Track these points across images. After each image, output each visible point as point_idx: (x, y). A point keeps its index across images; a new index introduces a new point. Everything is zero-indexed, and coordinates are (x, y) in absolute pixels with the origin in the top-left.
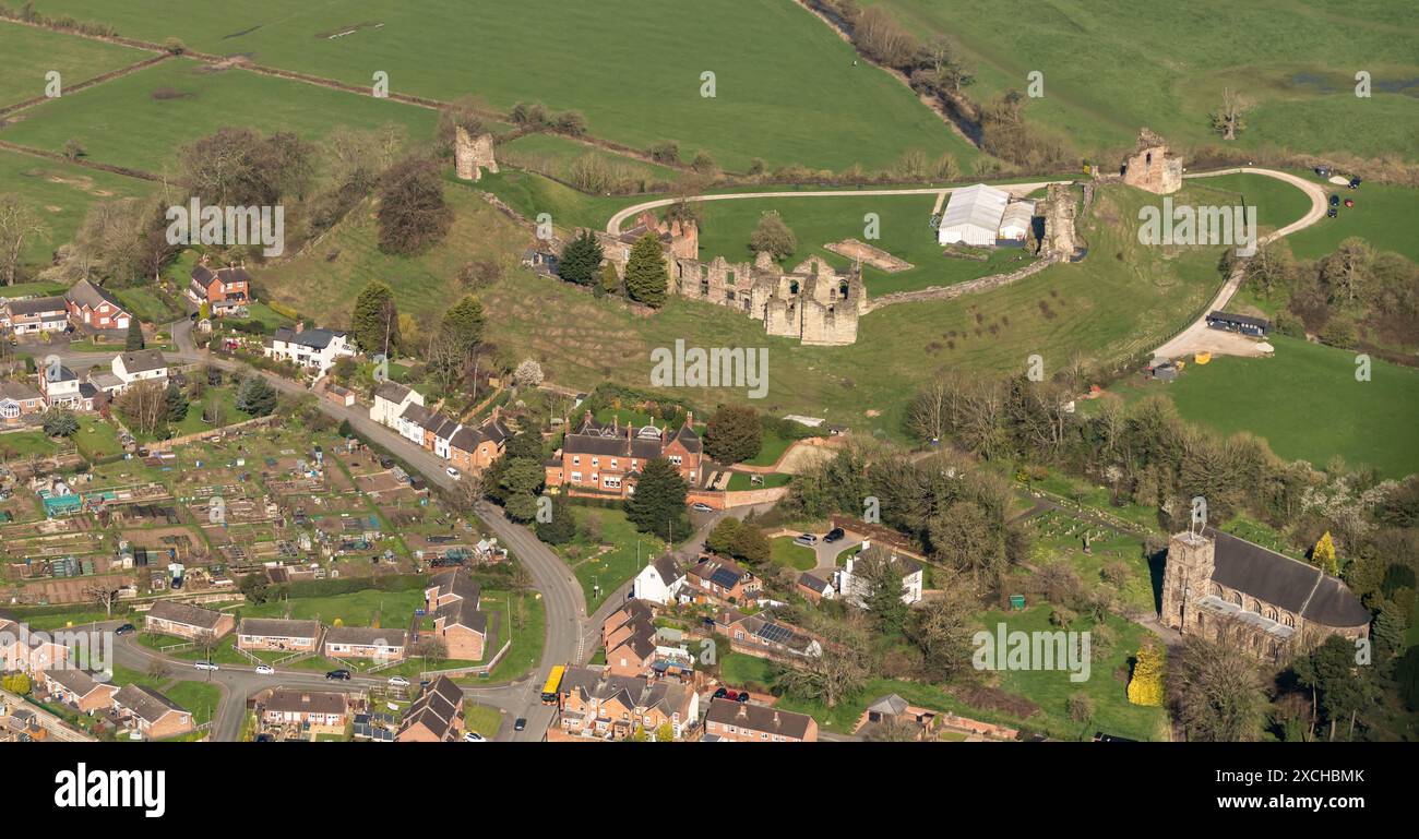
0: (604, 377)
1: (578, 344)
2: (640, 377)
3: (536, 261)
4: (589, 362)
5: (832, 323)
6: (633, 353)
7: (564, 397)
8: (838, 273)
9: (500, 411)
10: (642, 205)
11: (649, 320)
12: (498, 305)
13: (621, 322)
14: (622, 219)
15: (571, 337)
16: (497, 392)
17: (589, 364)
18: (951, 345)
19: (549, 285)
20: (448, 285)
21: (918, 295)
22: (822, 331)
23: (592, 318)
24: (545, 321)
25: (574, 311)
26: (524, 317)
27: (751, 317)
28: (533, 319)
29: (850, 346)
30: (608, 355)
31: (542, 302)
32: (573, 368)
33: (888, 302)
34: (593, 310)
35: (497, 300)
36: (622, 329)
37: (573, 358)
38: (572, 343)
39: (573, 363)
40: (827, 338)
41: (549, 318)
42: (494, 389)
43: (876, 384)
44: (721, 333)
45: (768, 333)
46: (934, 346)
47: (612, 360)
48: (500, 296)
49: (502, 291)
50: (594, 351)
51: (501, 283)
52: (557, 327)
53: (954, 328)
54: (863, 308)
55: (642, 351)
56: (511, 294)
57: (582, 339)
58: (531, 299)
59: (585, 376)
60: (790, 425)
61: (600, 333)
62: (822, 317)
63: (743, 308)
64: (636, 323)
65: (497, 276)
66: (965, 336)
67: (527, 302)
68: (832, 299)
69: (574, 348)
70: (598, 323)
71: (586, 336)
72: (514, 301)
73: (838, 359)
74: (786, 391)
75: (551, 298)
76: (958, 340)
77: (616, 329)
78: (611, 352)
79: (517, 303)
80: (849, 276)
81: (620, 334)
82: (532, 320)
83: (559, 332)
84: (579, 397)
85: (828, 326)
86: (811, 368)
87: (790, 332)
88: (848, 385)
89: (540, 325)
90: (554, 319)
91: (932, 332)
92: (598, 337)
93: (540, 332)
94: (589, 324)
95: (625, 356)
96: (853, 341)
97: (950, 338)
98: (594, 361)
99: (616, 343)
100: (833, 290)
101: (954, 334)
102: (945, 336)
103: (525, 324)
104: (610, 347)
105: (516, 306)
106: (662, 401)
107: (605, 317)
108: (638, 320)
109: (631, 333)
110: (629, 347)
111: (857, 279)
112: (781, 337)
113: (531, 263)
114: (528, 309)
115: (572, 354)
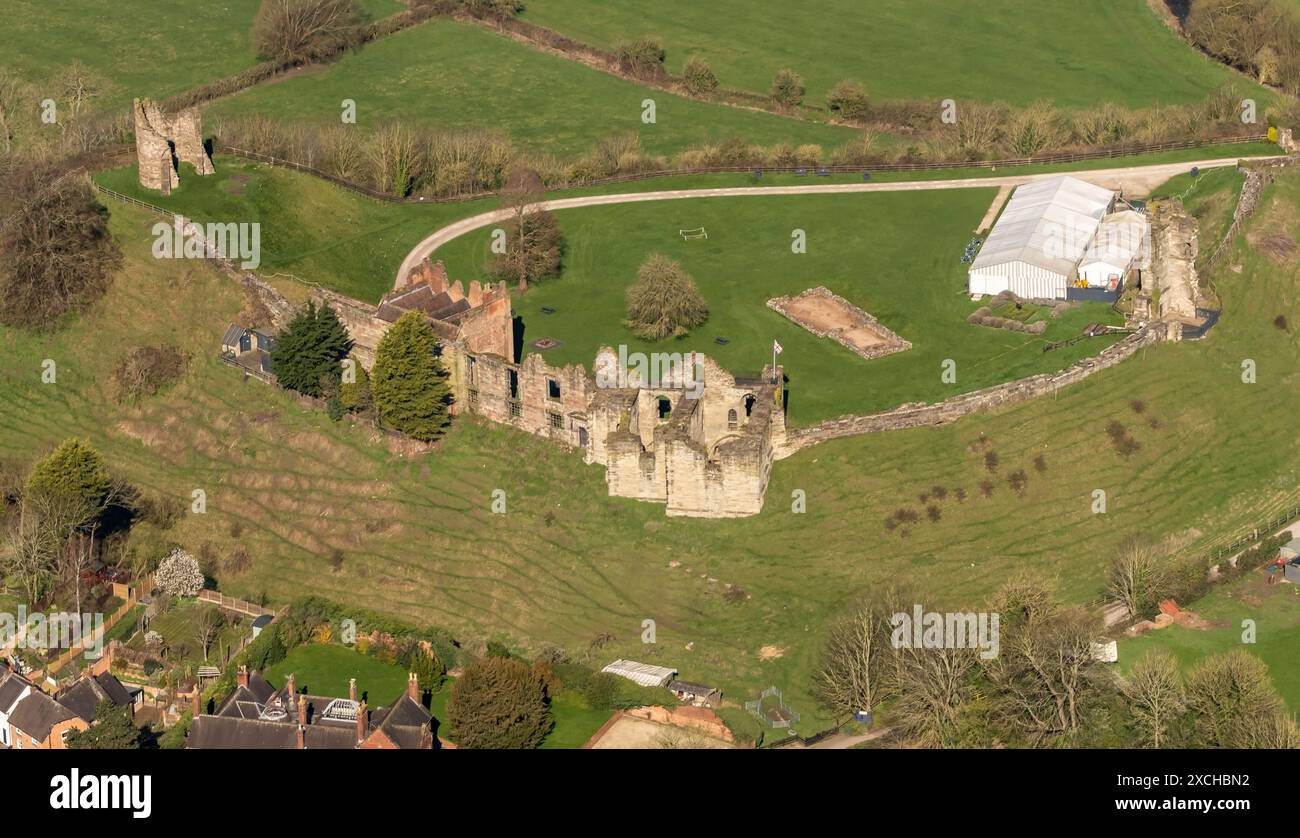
0: (331, 568)
1: (295, 506)
2: (391, 570)
3: (245, 346)
4: (309, 540)
5: (719, 480)
6: (383, 524)
7: (237, 620)
8: (739, 382)
9: (117, 651)
10: (477, 218)
11: (416, 464)
12: (173, 429)
13: (368, 467)
14: (435, 247)
15: (285, 492)
16: (122, 611)
17: (310, 543)
18: (934, 514)
19: (260, 393)
20: (98, 386)
21: (881, 420)
22: (702, 492)
23: (319, 457)
24: (246, 459)
25: (295, 443)
26: (213, 451)
27: (588, 461)
28: (227, 455)
29: (753, 518)
30: (342, 526)
31: (244, 425)
32: (282, 549)
33: (826, 435)
34: (324, 444)
35: (172, 420)
36: (370, 479)
37: (283, 531)
38: (286, 503)
39: (284, 541)
40: (710, 505)
41: (253, 455)
42: (120, 602)
43: (787, 594)
44: (530, 492)
45: (612, 493)
46: (902, 516)
47: (347, 536)
48: (176, 411)
49: (181, 403)
50: (319, 519)
51: (183, 388)
52: (263, 472)
53: (943, 482)
54: (781, 446)
55: (398, 521)
56: (195, 407)
57: (301, 496)
58: (225, 419)
59: (299, 565)
60: (612, 682)
61: (334, 485)
62: (700, 469)
63: (576, 443)
64: (394, 469)
65: (176, 374)
66: (961, 495)
67: (221, 424)
68: (731, 427)
69: (287, 511)
70: (333, 466)
71: (311, 491)
72: (199, 421)
73: (724, 546)
74: (624, 608)
75: (259, 418)
76: (948, 504)
77: (358, 480)
78: (347, 522)
79: (204, 426)
80: (759, 388)
81: (366, 489)
82: (225, 458)
83: (265, 481)
84: (260, 622)
85: (711, 483)
86: (673, 564)
87: (647, 492)
88: (737, 595)
89: (237, 467)
90: (260, 457)
91: (900, 490)
92: (329, 494)
93: (236, 480)
94: (318, 469)
95: (371, 529)
96: (757, 511)
97: (934, 501)
98: (319, 538)
99: (357, 505)
100: (732, 414)
101: (940, 492)
102: (923, 498)
103: (212, 465)
104: (346, 513)
105: (201, 432)
106: (399, 631)
107: (342, 457)
108: (396, 464)
109: (384, 488)
110: (377, 513)
111: (770, 395)
112: (634, 500)
113: (236, 350)
114: (220, 437)
115: (284, 522)
